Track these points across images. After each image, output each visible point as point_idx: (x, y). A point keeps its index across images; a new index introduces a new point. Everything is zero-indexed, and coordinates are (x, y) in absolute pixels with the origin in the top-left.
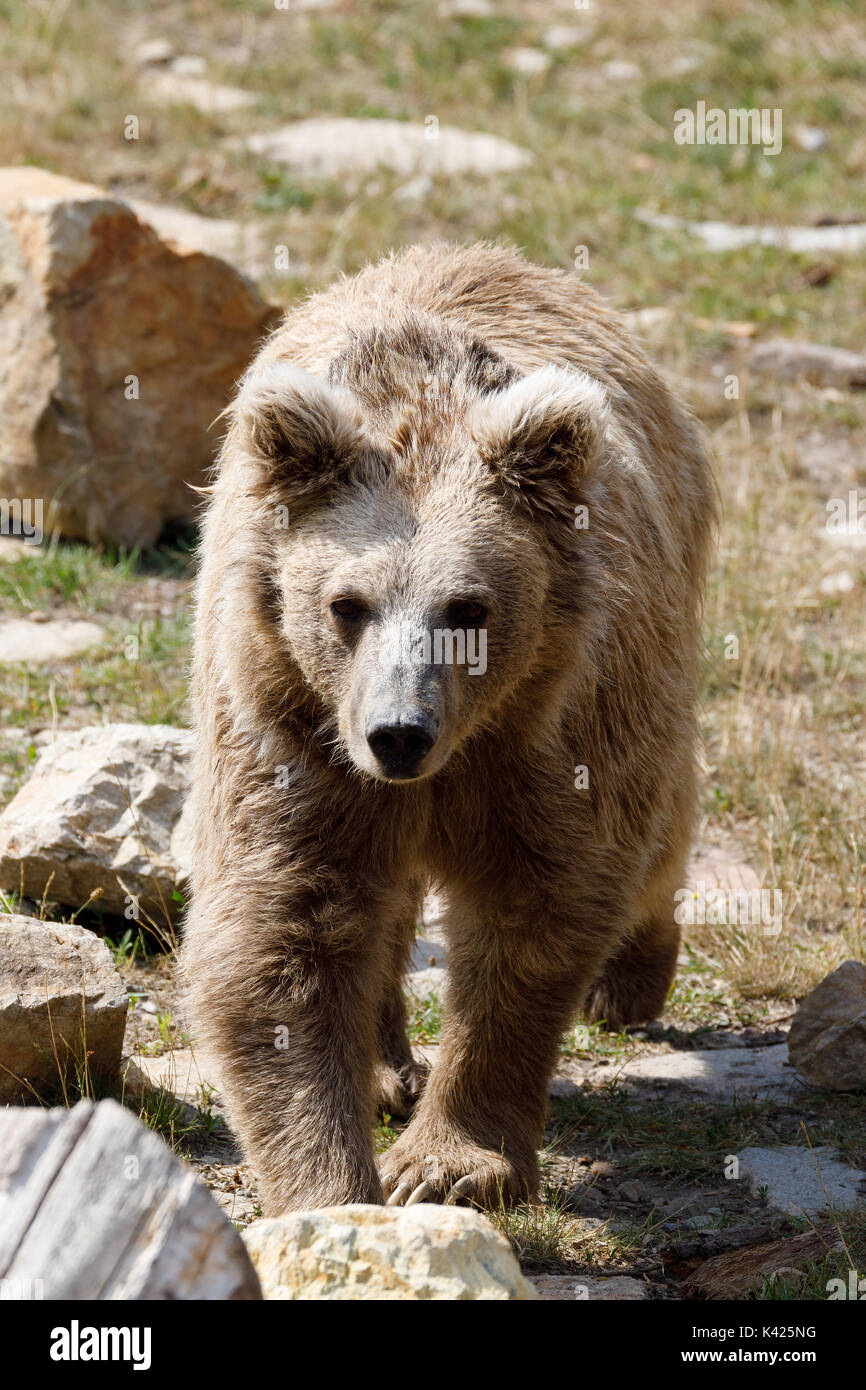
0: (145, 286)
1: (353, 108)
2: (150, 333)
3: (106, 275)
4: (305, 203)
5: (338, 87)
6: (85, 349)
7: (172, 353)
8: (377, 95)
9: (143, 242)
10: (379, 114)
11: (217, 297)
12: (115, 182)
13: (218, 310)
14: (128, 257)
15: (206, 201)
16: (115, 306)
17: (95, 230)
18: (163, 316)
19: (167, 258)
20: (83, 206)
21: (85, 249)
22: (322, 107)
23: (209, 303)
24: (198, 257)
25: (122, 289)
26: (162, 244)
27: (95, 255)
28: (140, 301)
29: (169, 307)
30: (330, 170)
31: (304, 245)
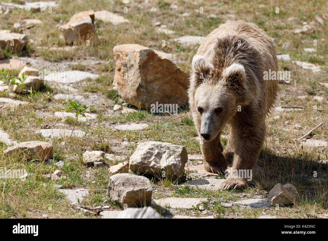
0: (156, 65)
1: (192, 34)
2: (157, 73)
3: (149, 63)
4: (184, 50)
5: (190, 30)
6: (145, 76)
7: (161, 76)
8: (197, 32)
9: (156, 57)
10: (197, 35)
11: (168, 67)
12: (151, 46)
13: (169, 69)
14: (153, 60)
15: (166, 50)
16: (151, 68)
17: (147, 55)
18: (159, 70)
19: (160, 60)
20: (145, 51)
21: (145, 58)
22: (187, 34)
23: (167, 68)
24: (165, 59)
25: (152, 65)
26: (159, 57)
27: (147, 59)
28: (155, 67)
29: (160, 68)
30: (188, 45)
31: (184, 58)
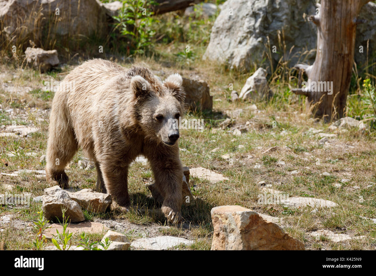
0: (260, 229)
1: (302, 195)
2: (261, 239)
3: (252, 227)
4: (292, 213)
5: (299, 190)
6: (248, 242)
7: (266, 243)
8: (307, 192)
9: (260, 220)
10: (307, 196)
11: (275, 232)
12: (254, 208)
13: (275, 234)
14: (257, 223)
15: (272, 212)
16: (254, 233)
17: (250, 218)
18: (264, 235)
19: (265, 224)
20: (248, 213)
21: (248, 222)
22: (296, 194)
23: (273, 233)
24: (271, 223)
25: (256, 229)
26: (264, 220)
27: (250, 223)
28: (259, 232)
29: (265, 234)
30: (298, 206)
31: (292, 222)
